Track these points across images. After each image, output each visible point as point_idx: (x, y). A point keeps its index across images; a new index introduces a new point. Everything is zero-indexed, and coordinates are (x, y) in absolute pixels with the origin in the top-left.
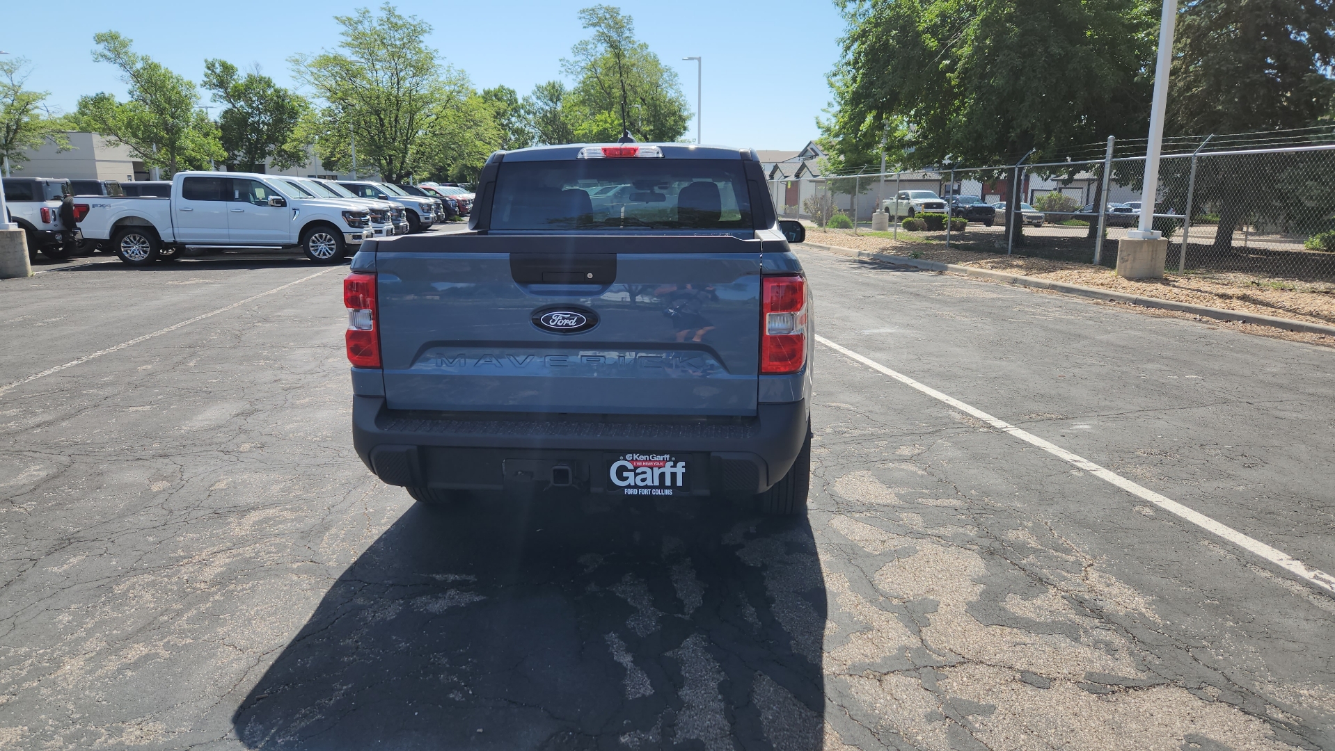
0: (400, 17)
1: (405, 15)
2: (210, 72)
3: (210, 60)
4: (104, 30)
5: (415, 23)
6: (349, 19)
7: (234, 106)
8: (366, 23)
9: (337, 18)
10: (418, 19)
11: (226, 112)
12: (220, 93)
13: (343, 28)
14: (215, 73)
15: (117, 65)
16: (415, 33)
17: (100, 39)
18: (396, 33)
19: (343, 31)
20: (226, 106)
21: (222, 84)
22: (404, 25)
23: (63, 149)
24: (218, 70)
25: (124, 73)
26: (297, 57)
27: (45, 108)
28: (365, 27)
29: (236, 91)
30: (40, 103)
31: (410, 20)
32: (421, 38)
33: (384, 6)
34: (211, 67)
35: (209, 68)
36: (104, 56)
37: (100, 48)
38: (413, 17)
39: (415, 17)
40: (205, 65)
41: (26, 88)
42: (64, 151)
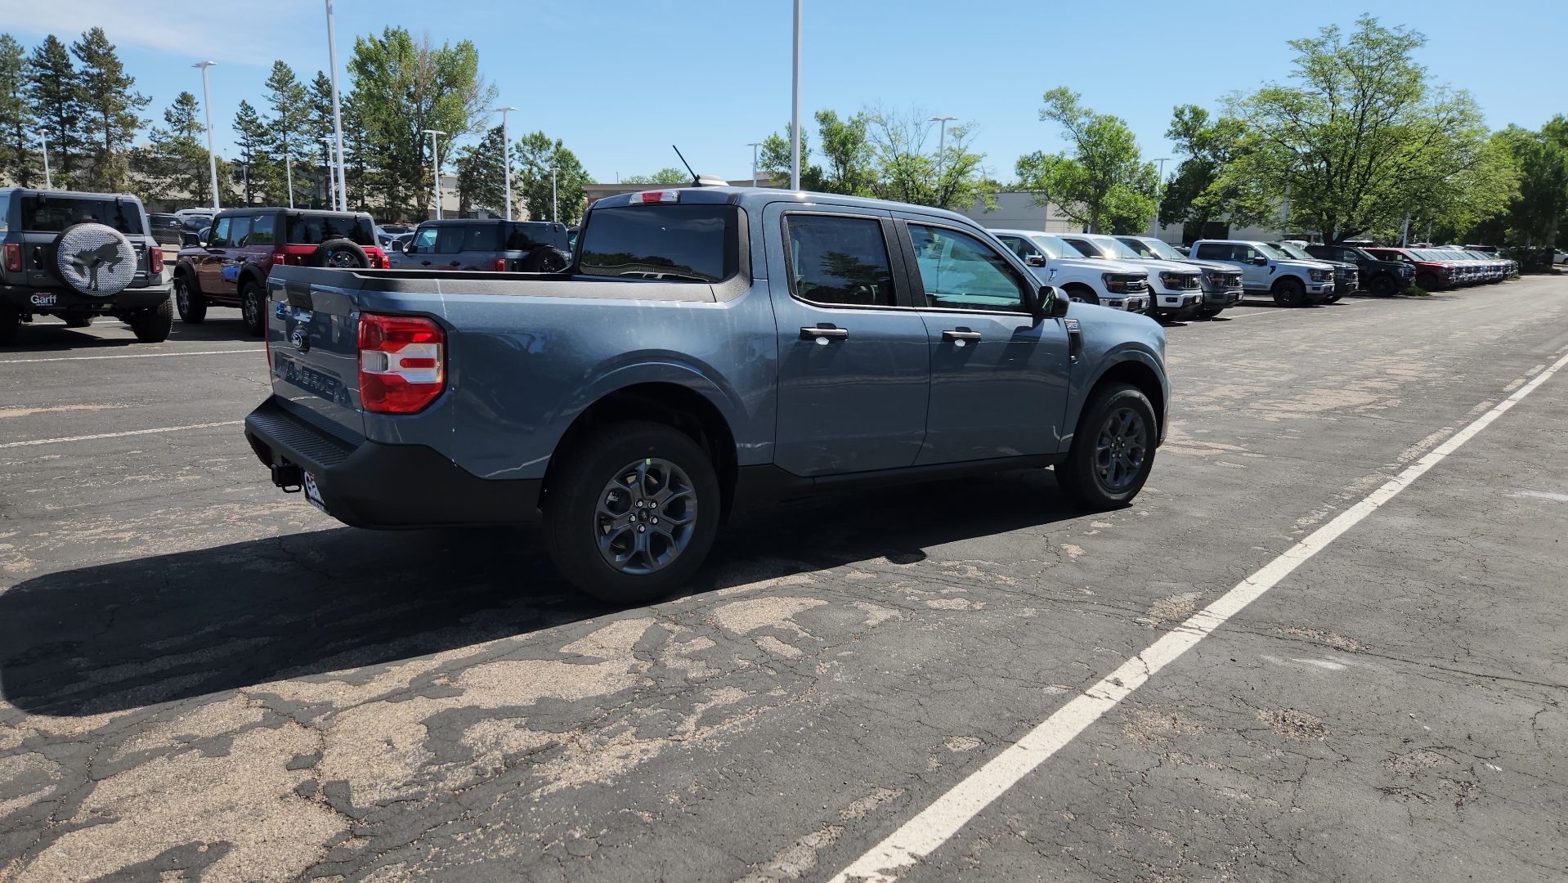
0: (1381, 30)
1: (1389, 28)
2: (1178, 120)
3: (1180, 107)
4: (1054, 87)
5: (1401, 35)
6: (1307, 42)
7: (1196, 157)
8: (1331, 44)
9: (1291, 42)
10: (1406, 30)
11: (1186, 163)
12: (1184, 143)
13: (1298, 54)
14: (1183, 121)
15: (1060, 122)
16: (1397, 48)
17: (1049, 97)
18: (1372, 52)
19: (1296, 57)
20: (1188, 156)
21: (1187, 131)
22: (1384, 40)
23: (989, 209)
24: (1187, 117)
25: (1066, 130)
26: (1232, 95)
27: (982, 170)
28: (1328, 50)
29: (1200, 139)
30: (977, 165)
31: (1396, 34)
32: (1406, 54)
33: (1361, 19)
34: (1179, 114)
35: (1177, 116)
36: (1050, 114)
37: (1048, 106)
38: (1399, 28)
39: (1403, 28)
40: (1173, 112)
41: (971, 151)
42: (990, 212)
